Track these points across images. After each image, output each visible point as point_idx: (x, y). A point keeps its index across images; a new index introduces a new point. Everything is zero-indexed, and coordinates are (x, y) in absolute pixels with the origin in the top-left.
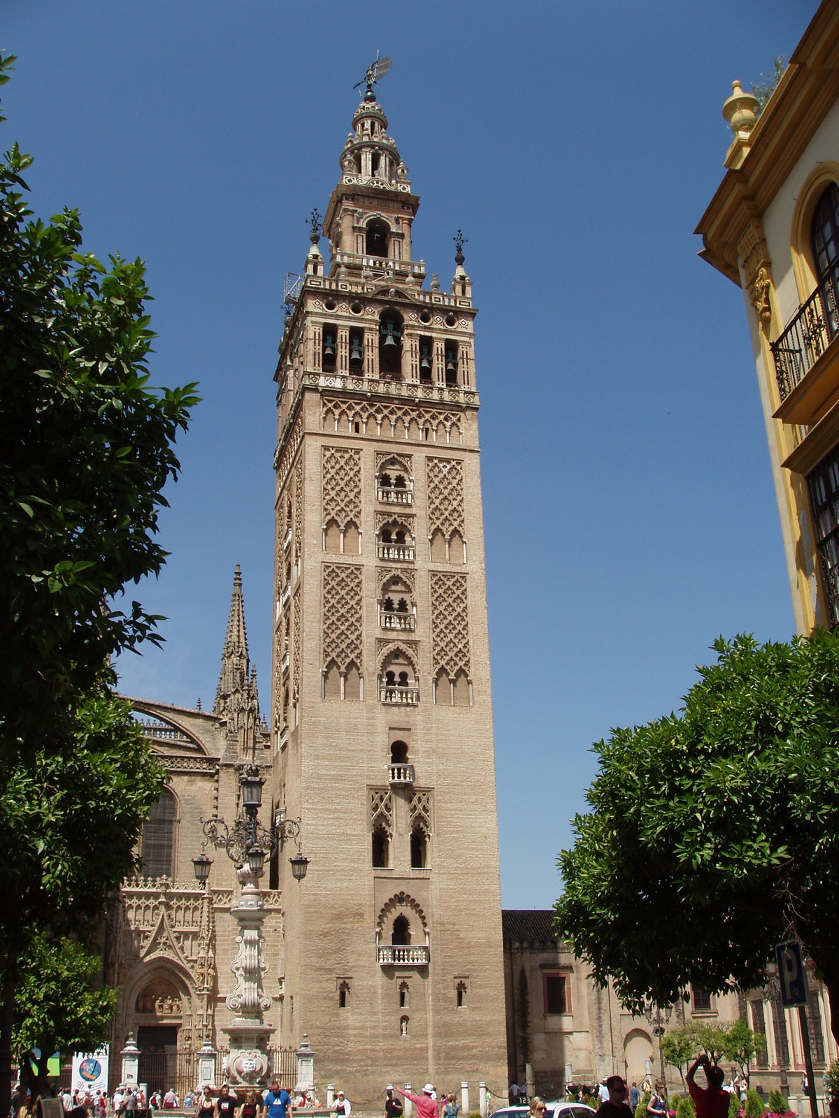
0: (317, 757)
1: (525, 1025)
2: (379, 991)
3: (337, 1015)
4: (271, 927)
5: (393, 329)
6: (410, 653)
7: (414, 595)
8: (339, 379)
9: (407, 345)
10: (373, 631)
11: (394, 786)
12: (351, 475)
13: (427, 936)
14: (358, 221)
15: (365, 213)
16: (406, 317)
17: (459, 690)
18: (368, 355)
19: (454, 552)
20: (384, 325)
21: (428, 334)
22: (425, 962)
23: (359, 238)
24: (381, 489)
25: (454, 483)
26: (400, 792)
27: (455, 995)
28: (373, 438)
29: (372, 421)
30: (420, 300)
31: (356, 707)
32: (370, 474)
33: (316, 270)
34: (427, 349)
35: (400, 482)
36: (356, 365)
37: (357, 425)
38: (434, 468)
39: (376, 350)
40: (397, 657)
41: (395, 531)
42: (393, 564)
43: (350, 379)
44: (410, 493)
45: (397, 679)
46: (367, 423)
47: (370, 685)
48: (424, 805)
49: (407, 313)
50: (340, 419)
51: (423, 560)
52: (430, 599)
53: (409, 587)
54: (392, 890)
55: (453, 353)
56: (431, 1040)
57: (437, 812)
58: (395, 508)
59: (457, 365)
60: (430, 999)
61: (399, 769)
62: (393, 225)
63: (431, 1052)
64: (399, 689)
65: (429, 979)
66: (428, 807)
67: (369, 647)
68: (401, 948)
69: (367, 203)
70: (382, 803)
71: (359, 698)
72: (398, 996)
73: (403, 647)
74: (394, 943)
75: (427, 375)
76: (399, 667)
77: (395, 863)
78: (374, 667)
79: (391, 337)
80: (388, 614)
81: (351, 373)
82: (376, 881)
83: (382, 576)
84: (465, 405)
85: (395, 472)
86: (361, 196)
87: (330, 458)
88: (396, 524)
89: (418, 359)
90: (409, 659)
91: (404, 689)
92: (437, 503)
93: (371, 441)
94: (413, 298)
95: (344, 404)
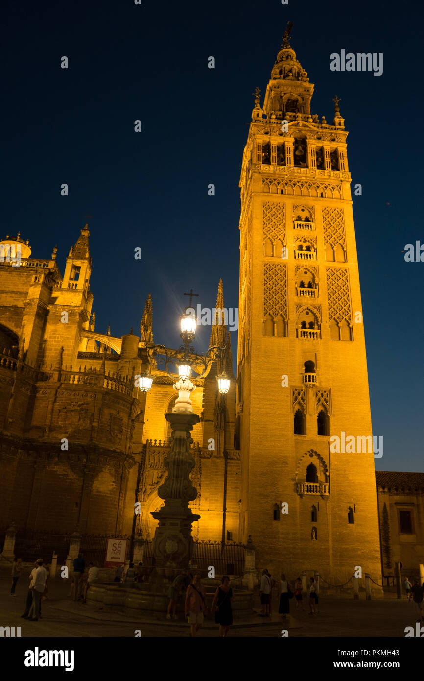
0: (260, 369)
1: (387, 540)
2: (298, 510)
3: (271, 524)
4: (235, 471)
5: (301, 143)
6: (315, 311)
7: (317, 279)
8: (271, 167)
9: (309, 151)
10: (293, 299)
11: (306, 386)
12: (279, 216)
13: (327, 478)
14: (281, 97)
15: (285, 94)
16: (308, 137)
17: (345, 332)
18: (288, 155)
19: (340, 256)
20: (296, 142)
21: (321, 145)
22: (327, 494)
23: (282, 106)
24: (296, 223)
25: (338, 220)
26: (310, 390)
27: (346, 515)
28: (291, 196)
29: (290, 188)
30: (315, 129)
31: (283, 340)
32: (290, 215)
33: (258, 115)
34: (320, 153)
35: (307, 220)
36: (282, 161)
37: (282, 191)
38: (326, 212)
39: (292, 153)
40: (307, 313)
41: (305, 245)
42: (304, 262)
43: (278, 167)
44: (313, 225)
45: (308, 326)
46: (288, 189)
47: (292, 328)
48: (324, 398)
49: (308, 135)
50: (272, 187)
51: (321, 260)
52: (326, 281)
53: (313, 275)
54: (307, 448)
55: (335, 155)
56: (331, 543)
57: (333, 402)
58: (304, 233)
59: (337, 160)
60: (330, 517)
61: (309, 376)
62: (300, 99)
63: (331, 552)
64: (309, 330)
65: (329, 505)
66: (328, 399)
67: (291, 307)
68: (312, 484)
69: (285, 88)
70: (299, 396)
71: (285, 336)
72: (310, 515)
73: (311, 308)
74: (307, 481)
75: (321, 166)
76: (309, 319)
77: (307, 432)
78: (294, 318)
79: (300, 148)
80: (302, 289)
81: (278, 164)
82: (297, 443)
83: (298, 268)
84: (343, 179)
85: (304, 215)
86: (283, 85)
87: (267, 207)
88: (305, 241)
89: (315, 157)
90: (314, 314)
91: (312, 331)
92: (328, 230)
93: (290, 198)
94: (312, 127)
95: (275, 180)
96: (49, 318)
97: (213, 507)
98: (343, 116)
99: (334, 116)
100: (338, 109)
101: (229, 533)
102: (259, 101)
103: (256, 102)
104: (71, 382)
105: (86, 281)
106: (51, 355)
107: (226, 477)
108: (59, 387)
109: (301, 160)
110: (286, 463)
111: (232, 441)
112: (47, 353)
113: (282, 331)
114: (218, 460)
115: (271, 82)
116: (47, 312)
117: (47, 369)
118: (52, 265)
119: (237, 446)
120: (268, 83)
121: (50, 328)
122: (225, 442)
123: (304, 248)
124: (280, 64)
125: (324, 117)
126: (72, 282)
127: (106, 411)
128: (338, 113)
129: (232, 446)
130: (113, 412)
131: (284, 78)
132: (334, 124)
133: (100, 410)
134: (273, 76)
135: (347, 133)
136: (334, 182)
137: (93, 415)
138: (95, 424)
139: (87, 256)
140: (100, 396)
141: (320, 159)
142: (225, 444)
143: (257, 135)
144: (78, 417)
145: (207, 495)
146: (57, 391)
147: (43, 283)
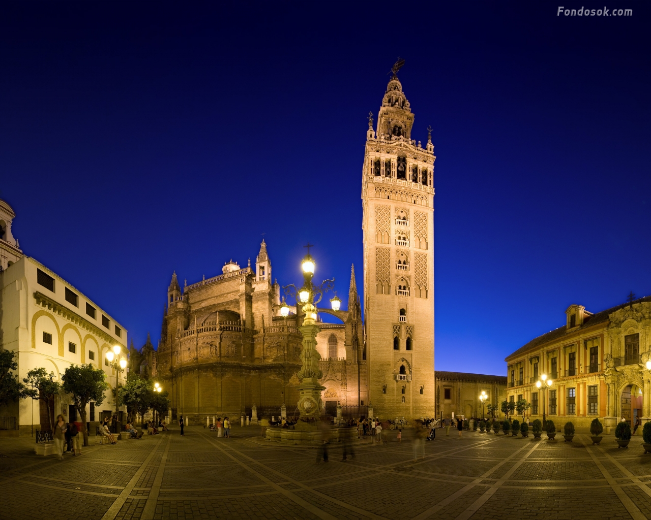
0: (375, 313)
1: (438, 402)
2: (395, 388)
3: (382, 396)
4: (364, 371)
5: (402, 160)
6: (407, 279)
7: (409, 259)
8: (381, 178)
9: (408, 167)
10: (394, 271)
11: (401, 323)
12: (386, 215)
13: (410, 372)
14: (389, 122)
15: (392, 120)
16: (407, 156)
17: (424, 292)
18: (392, 170)
19: (423, 245)
20: (399, 159)
21: (416, 163)
22: (410, 380)
23: (390, 130)
24: (397, 220)
25: (424, 221)
26: (403, 325)
27: (419, 390)
28: (395, 201)
29: (394, 195)
30: (414, 150)
31: (388, 296)
32: (393, 215)
33: (371, 136)
34: (415, 170)
35: (404, 219)
36: (388, 174)
37: (388, 197)
38: (417, 214)
39: (396, 168)
40: (402, 280)
41: (402, 236)
42: (402, 248)
43: (385, 178)
44: (408, 222)
45: (402, 288)
46: (392, 196)
47: (393, 289)
48: (410, 330)
49: (408, 154)
50: (382, 194)
51: (412, 247)
52: (414, 261)
53: (407, 256)
54: (400, 357)
55: (425, 173)
56: (411, 403)
57: (415, 332)
58: (402, 228)
59: (426, 178)
60: (411, 391)
61: (402, 318)
62: (403, 126)
63: (411, 408)
64: (403, 291)
65: (411, 385)
66: (412, 331)
67: (393, 276)
68: (403, 375)
69: (393, 116)
70: (396, 329)
71: (389, 294)
72: (401, 391)
73: (404, 277)
74: (400, 374)
75: (415, 180)
76: (403, 284)
77: (401, 348)
78: (394, 283)
79: (402, 165)
80: (400, 265)
81: (386, 176)
82: (395, 354)
83: (397, 251)
84: (429, 192)
85: (402, 215)
86: (390, 112)
87: (378, 209)
88: (402, 234)
89: (412, 173)
90: (407, 281)
91: (405, 291)
92: (418, 227)
93: (393, 202)
94: (411, 148)
95: (383, 188)
96: (253, 300)
97: (354, 389)
98: (433, 143)
99: (427, 143)
100: (430, 137)
101: (362, 401)
102: (372, 124)
103: (369, 124)
104: (270, 332)
105: (269, 274)
106: (258, 320)
107: (359, 374)
108: (264, 336)
109: (401, 175)
110: (390, 365)
111: (362, 355)
112: (256, 320)
113: (387, 291)
114: (355, 366)
115: (382, 109)
116: (251, 297)
117: (256, 328)
118: (249, 270)
119: (365, 358)
120: (379, 110)
121: (254, 305)
122: (358, 356)
123: (402, 238)
124: (389, 94)
125: (420, 142)
126: (261, 277)
127: (291, 345)
128: (430, 141)
129: (362, 358)
130: (295, 345)
131: (392, 106)
132: (426, 149)
133: (287, 344)
134: (384, 104)
135: (435, 157)
136: (423, 194)
137: (284, 347)
138: (285, 352)
139: (267, 259)
140: (286, 337)
141: (415, 175)
142: (358, 357)
143: (371, 153)
144: (276, 350)
145: (350, 384)
146: (264, 338)
147: (246, 281)
